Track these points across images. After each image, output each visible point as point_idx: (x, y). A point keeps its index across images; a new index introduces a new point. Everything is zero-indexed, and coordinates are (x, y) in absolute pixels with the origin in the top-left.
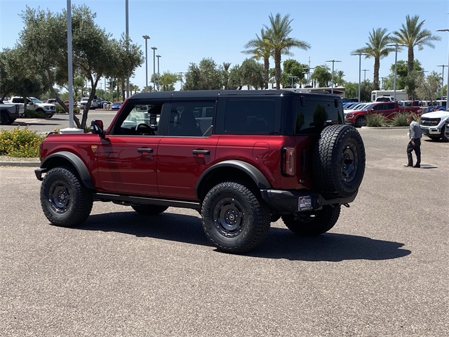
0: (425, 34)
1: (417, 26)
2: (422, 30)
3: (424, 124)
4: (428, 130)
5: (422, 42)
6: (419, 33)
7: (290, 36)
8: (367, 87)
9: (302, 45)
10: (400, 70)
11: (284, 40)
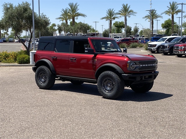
0: (131, 11)
1: (128, 7)
2: (130, 9)
3: (150, 47)
4: (152, 49)
5: (130, 14)
6: (129, 11)
7: (78, 12)
8: (107, 32)
9: (83, 15)
10: (117, 25)
11: (76, 14)
